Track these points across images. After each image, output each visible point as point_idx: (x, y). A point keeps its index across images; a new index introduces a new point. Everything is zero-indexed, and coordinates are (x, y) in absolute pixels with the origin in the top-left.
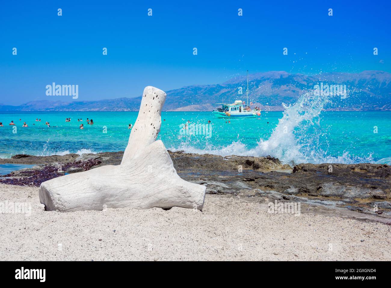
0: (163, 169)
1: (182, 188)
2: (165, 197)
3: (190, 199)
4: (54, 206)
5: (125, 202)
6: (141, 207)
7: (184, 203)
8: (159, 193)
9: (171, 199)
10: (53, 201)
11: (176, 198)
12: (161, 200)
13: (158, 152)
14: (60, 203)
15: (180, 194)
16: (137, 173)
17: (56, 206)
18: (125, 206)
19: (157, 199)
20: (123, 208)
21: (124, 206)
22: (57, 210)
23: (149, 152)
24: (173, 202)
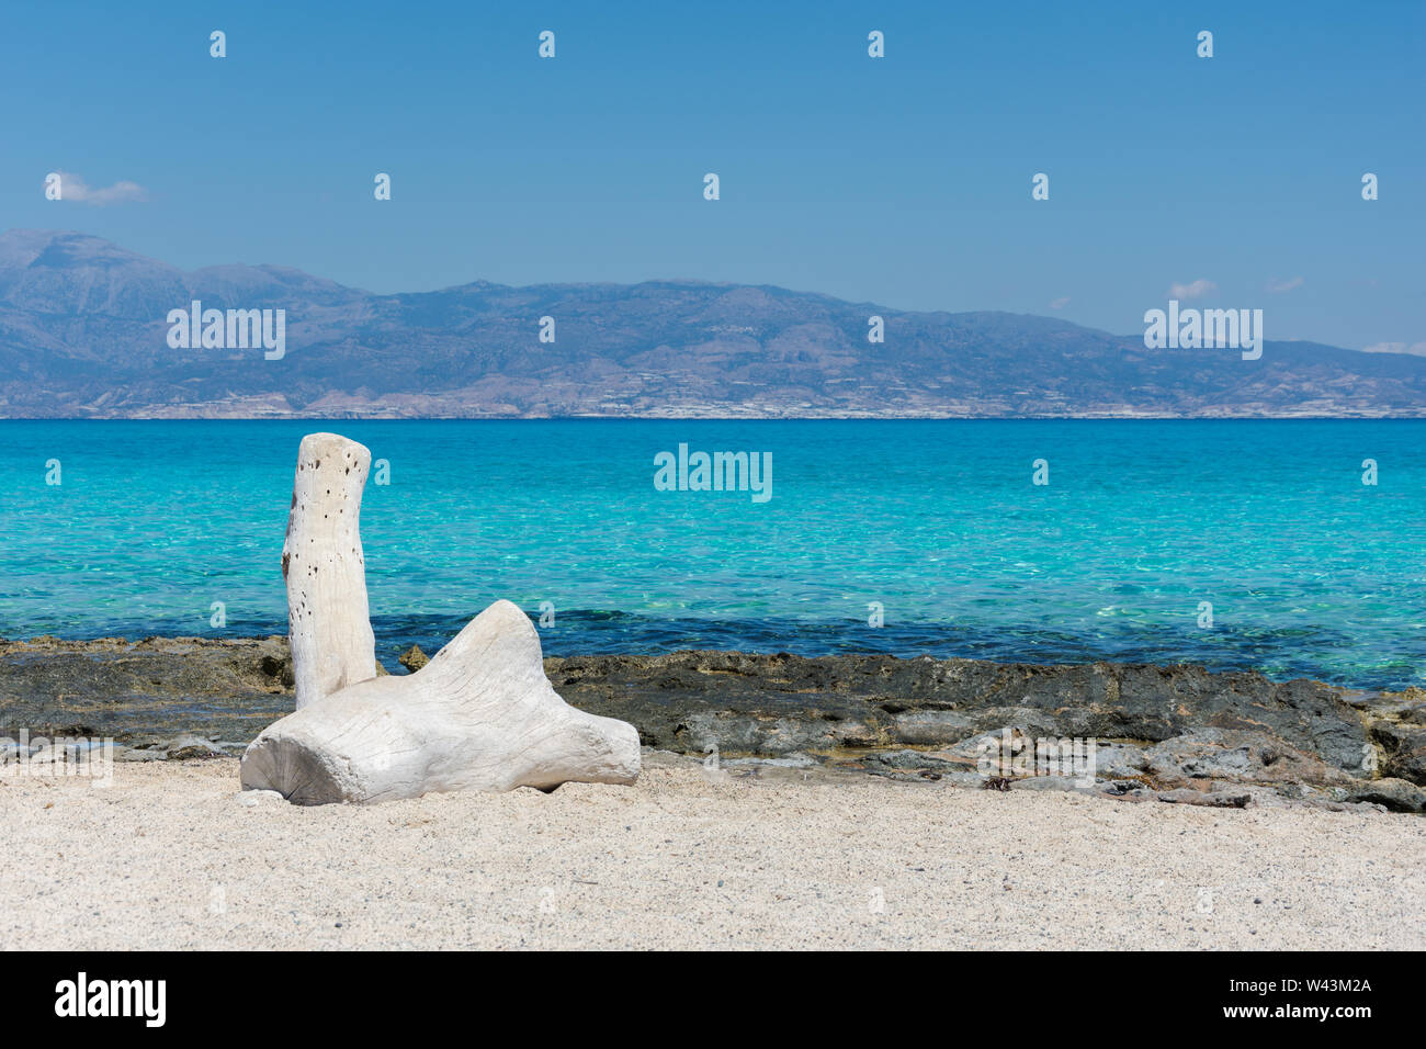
0: (531, 680)
1: (590, 731)
2: (550, 756)
3: (608, 758)
4: (340, 790)
5: (463, 775)
6: (497, 787)
7: (594, 769)
8: (532, 747)
9: (561, 762)
10: (337, 777)
11: (575, 759)
12: (538, 765)
13: (517, 633)
14: (355, 780)
15: (585, 747)
16: (472, 695)
17: (344, 789)
18: (464, 787)
19: (530, 765)
20: (459, 790)
21: (461, 786)
22: (346, 801)
23: (493, 633)
24: (566, 769)
